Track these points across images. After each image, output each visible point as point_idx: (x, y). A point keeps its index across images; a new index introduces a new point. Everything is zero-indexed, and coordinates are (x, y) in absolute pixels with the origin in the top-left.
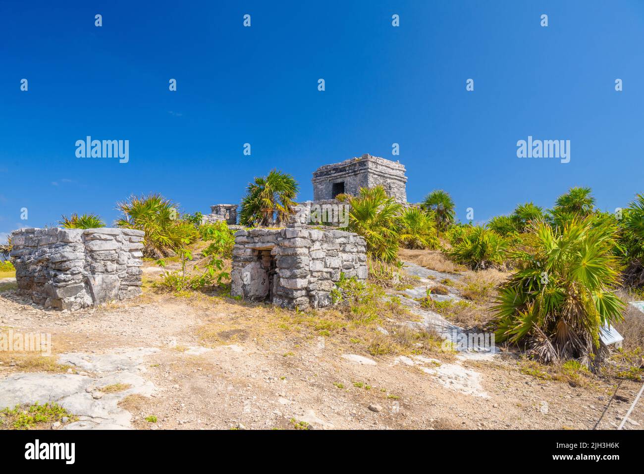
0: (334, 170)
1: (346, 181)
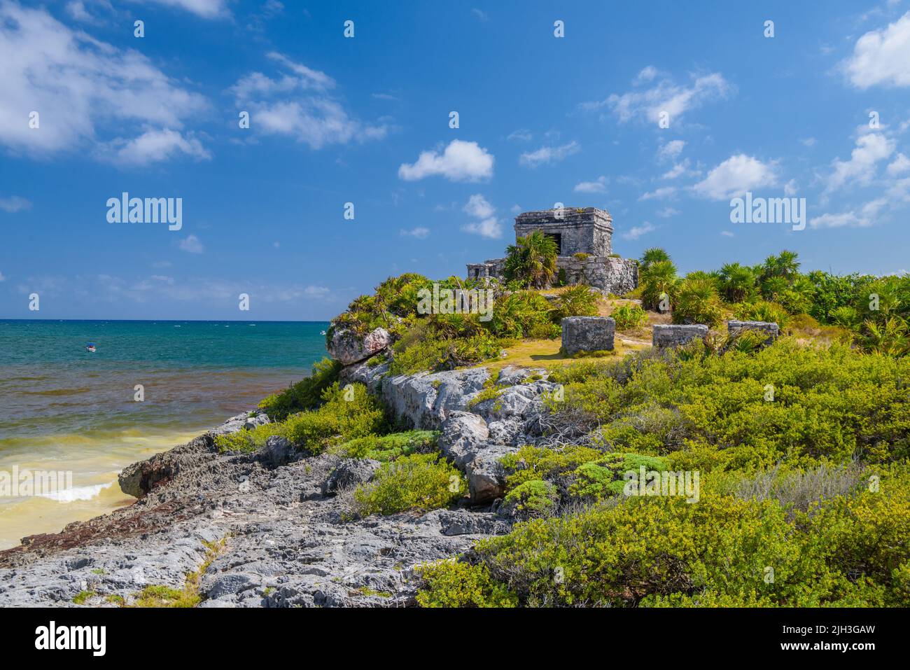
1: (563, 232)
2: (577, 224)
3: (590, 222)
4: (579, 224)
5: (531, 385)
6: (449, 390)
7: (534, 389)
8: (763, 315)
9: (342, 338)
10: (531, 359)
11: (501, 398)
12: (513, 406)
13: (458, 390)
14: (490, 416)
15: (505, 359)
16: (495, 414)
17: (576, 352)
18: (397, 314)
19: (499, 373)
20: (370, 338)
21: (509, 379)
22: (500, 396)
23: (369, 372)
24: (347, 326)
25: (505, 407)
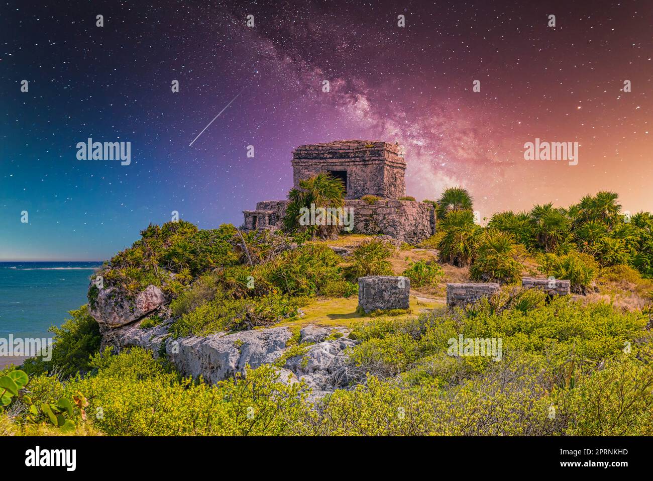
0: (329, 153)
1: (349, 170)
2: (364, 161)
3: (380, 158)
4: (368, 161)
5: (334, 342)
6: (252, 349)
7: (338, 346)
8: (567, 269)
9: (109, 297)
10: (328, 318)
11: (308, 355)
12: (319, 362)
13: (261, 349)
14: (298, 371)
15: (303, 318)
16: (302, 369)
17: (372, 311)
18: (168, 269)
19: (301, 332)
20: (141, 297)
21: (313, 337)
22: (306, 352)
23: (142, 334)
24: (115, 284)
25: (312, 362)
